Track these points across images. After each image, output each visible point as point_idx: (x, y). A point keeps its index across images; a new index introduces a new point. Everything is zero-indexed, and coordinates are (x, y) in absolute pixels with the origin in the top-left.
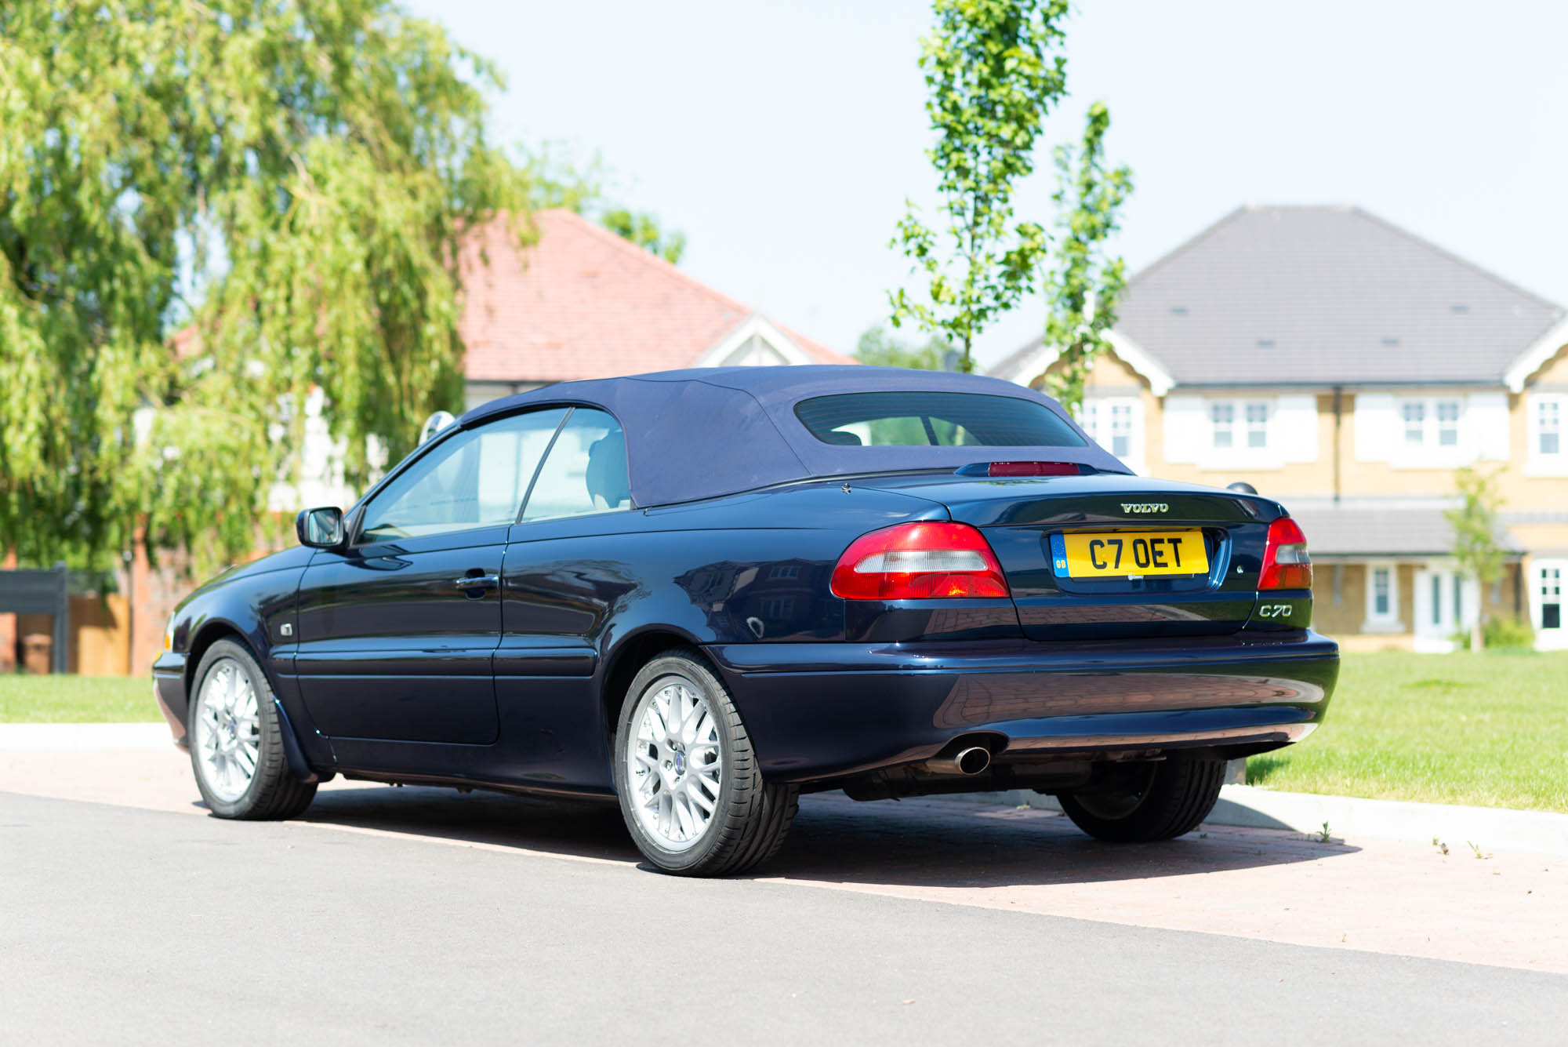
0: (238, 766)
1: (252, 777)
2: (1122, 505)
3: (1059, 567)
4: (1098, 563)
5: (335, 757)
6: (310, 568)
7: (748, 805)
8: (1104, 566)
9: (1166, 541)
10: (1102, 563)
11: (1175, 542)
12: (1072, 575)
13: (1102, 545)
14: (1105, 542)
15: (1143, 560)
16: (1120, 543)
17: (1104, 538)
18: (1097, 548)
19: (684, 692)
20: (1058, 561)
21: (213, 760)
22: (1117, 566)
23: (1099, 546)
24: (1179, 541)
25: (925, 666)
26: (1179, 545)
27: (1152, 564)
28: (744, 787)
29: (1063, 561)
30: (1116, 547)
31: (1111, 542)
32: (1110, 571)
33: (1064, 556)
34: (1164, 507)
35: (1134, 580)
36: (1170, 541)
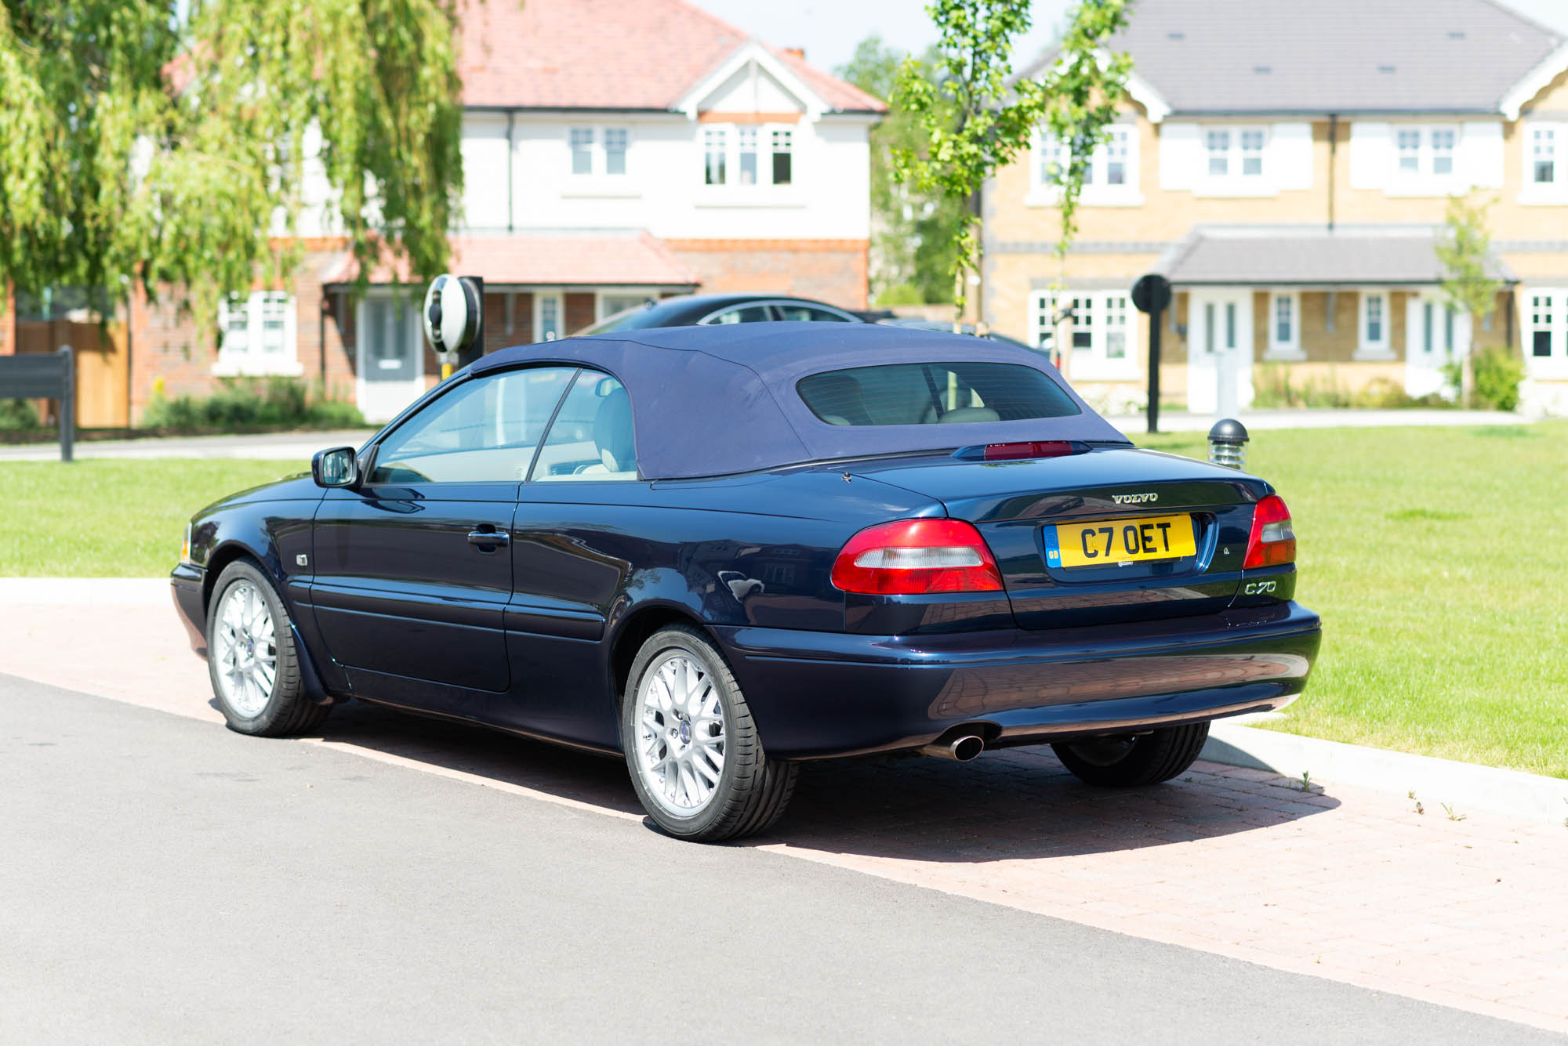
0: (256, 684)
1: (269, 696)
2: (1113, 496)
3: (1051, 557)
4: (1090, 552)
5: (350, 685)
6: (324, 502)
7: (752, 778)
8: (1095, 554)
9: (1155, 526)
10: (1093, 552)
11: (1164, 527)
12: (1064, 565)
13: (1094, 534)
14: (1097, 531)
15: (1132, 546)
16: (1110, 531)
17: (1095, 527)
18: (1088, 537)
19: (689, 665)
20: (1051, 552)
21: (231, 674)
22: (1107, 554)
23: (1091, 535)
24: (1168, 525)
25: (922, 661)
26: (1167, 529)
27: (1141, 550)
28: (747, 763)
29: (1056, 552)
30: (1106, 535)
31: (1102, 531)
32: (1101, 559)
33: (1056, 547)
34: (1154, 496)
35: (1123, 567)
36: (1159, 526)
